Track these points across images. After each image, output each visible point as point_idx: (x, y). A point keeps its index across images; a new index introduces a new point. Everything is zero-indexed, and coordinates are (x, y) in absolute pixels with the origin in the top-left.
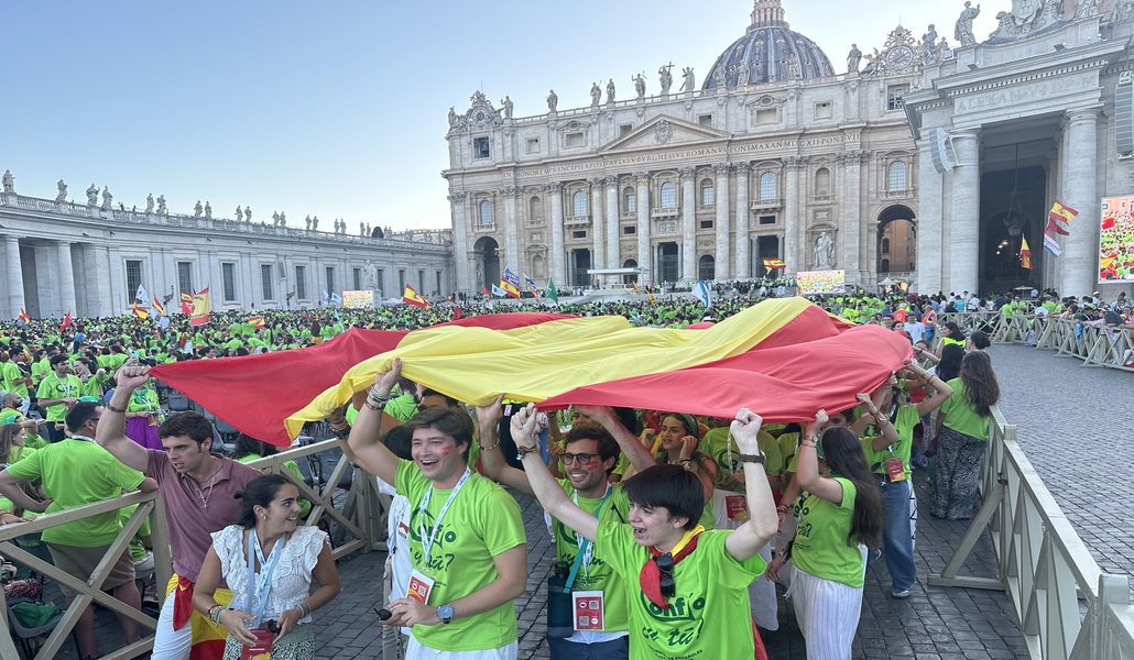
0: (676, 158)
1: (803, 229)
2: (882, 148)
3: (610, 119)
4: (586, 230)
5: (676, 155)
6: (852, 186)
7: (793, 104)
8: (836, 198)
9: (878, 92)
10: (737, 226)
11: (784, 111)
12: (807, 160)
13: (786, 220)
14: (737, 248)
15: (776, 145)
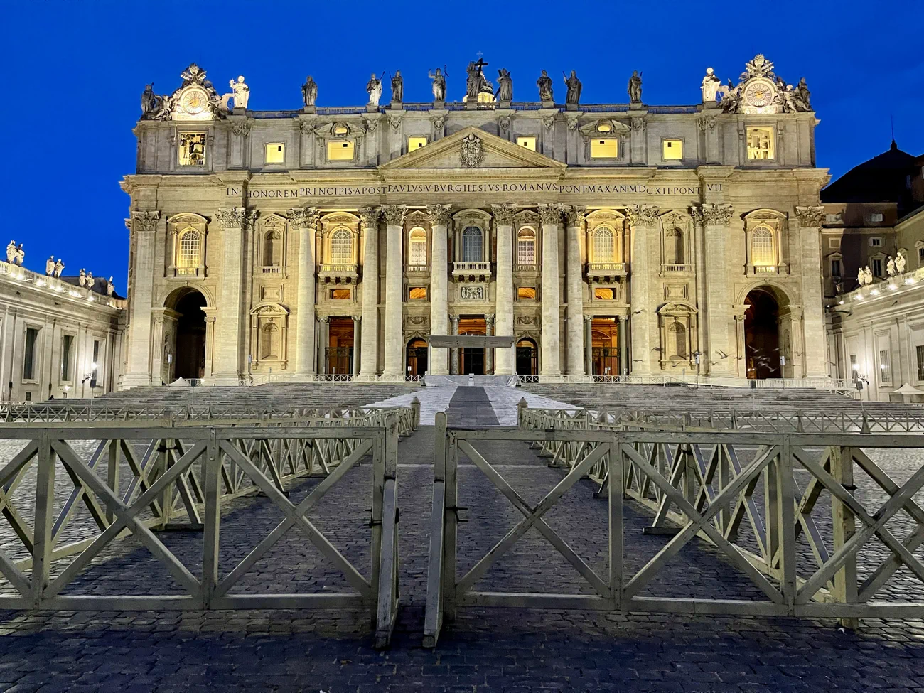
0: (489, 191)
1: (654, 310)
2: (745, 206)
4: (350, 287)
5: (488, 188)
6: (716, 253)
7: (638, 136)
8: (693, 269)
9: (736, 133)
10: (570, 298)
11: (627, 145)
12: (657, 214)
13: (632, 295)
14: (569, 330)
15: (619, 188)
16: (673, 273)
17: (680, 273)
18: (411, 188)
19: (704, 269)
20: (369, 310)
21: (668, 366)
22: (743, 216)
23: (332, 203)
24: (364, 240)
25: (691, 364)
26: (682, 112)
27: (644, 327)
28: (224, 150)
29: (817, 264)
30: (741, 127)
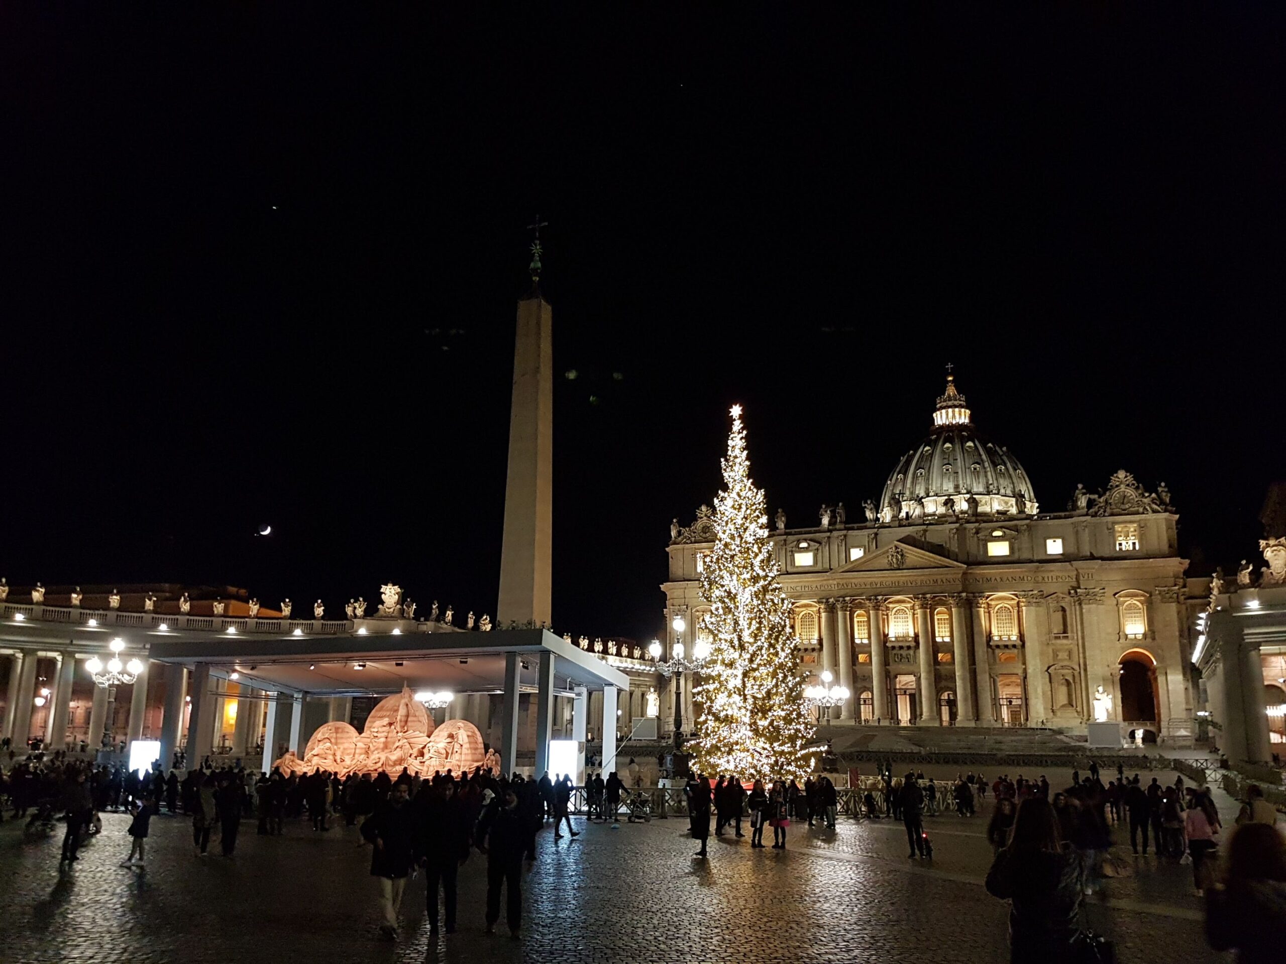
1: (1044, 670)
3: (841, 541)
5: (909, 583)
6: (1091, 626)
7: (1025, 538)
8: (1076, 638)
9: (1106, 531)
10: (977, 662)
11: (1016, 546)
12: (1043, 596)
13: (1026, 659)
15: (1010, 579)
16: (1058, 641)
17: (1065, 641)
18: (853, 585)
19: (1083, 638)
21: (1059, 714)
22: (1115, 595)
23: (799, 597)
24: (823, 620)
25: (1077, 712)
26: (1060, 518)
27: (1037, 683)
30: (1110, 526)
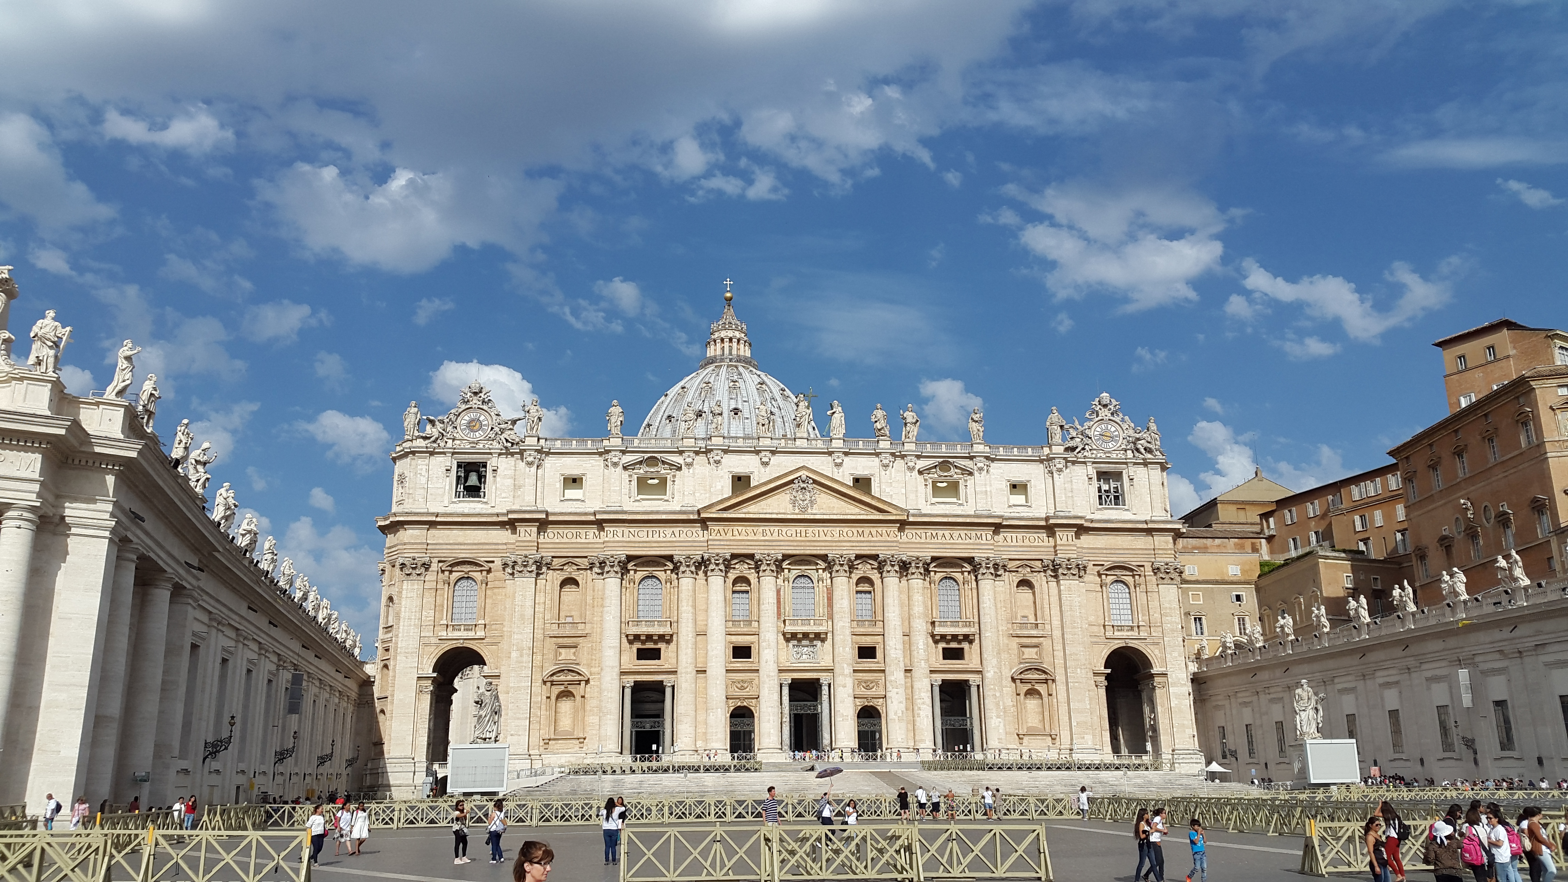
0: (823, 538)
1: (1007, 674)
2: (1101, 559)
3: (718, 462)
4: (663, 646)
5: (822, 534)
6: (1071, 610)
7: (982, 479)
8: (1047, 628)
9: (1085, 478)
10: (915, 660)
11: (970, 488)
13: (985, 656)
14: (916, 697)
15: (963, 536)
16: (1026, 632)
17: (1034, 632)
18: (736, 533)
19: (1060, 628)
20: (687, 673)
21: (1027, 739)
24: (680, 590)
27: (998, 694)
28: (509, 482)
29: (1178, 624)
30: (1090, 471)
